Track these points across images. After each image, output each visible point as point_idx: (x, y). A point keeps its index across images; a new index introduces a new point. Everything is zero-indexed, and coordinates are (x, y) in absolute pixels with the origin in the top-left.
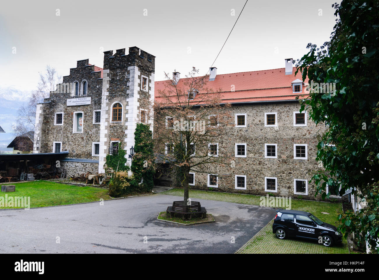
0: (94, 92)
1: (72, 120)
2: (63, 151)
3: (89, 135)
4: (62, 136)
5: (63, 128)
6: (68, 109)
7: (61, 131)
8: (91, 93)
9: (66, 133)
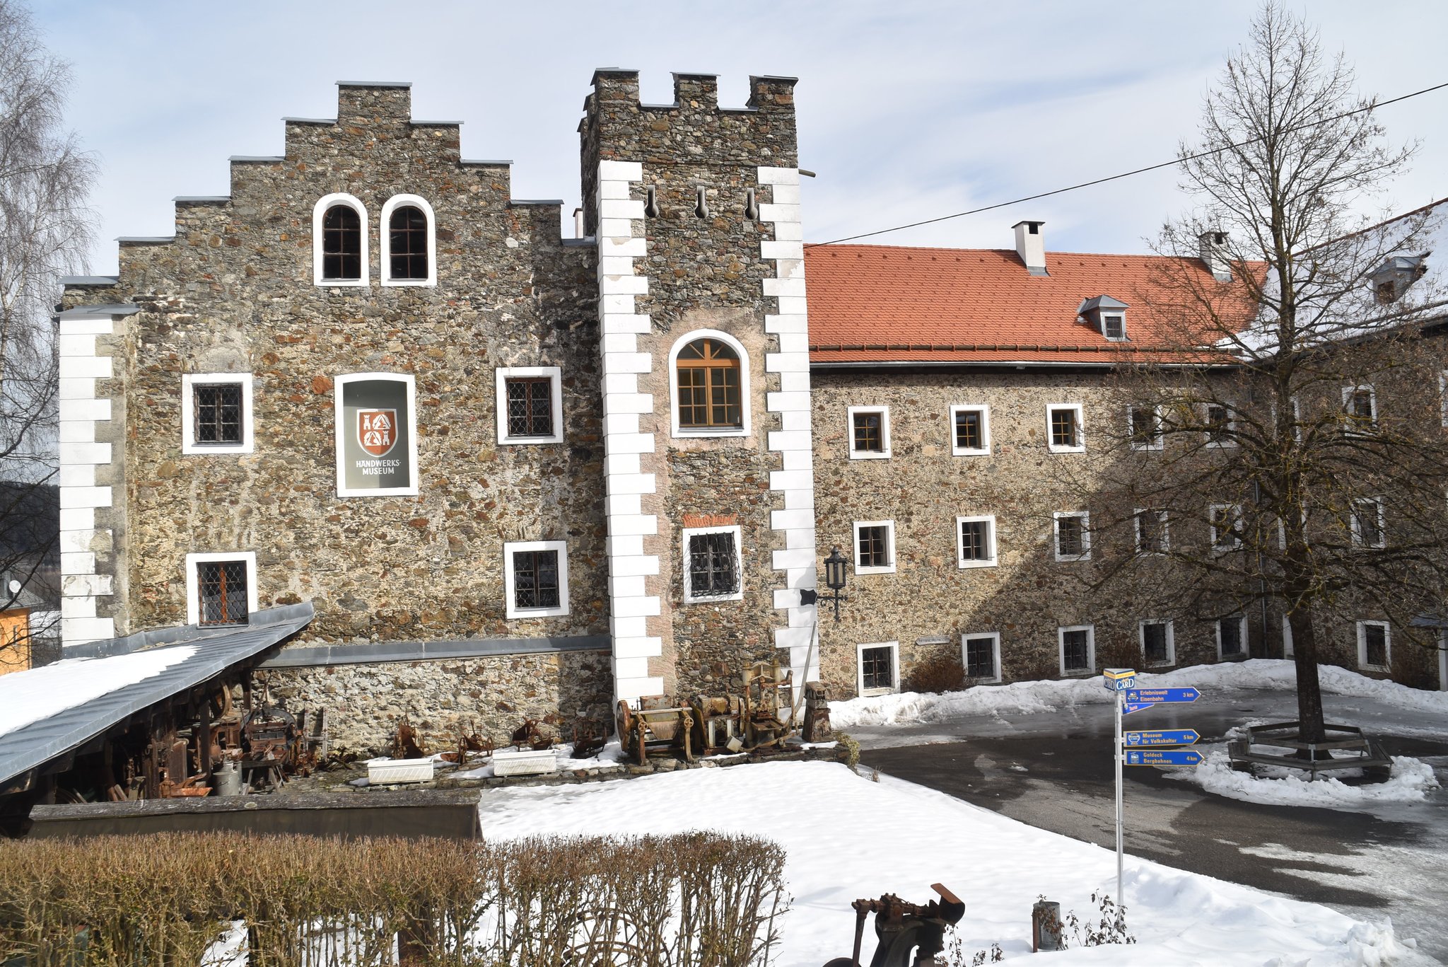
0: (488, 267)
1: (320, 417)
2: (269, 604)
3: (472, 505)
4: (255, 518)
5: (256, 467)
6: (286, 355)
7: (235, 485)
8: (464, 272)
9: (282, 500)
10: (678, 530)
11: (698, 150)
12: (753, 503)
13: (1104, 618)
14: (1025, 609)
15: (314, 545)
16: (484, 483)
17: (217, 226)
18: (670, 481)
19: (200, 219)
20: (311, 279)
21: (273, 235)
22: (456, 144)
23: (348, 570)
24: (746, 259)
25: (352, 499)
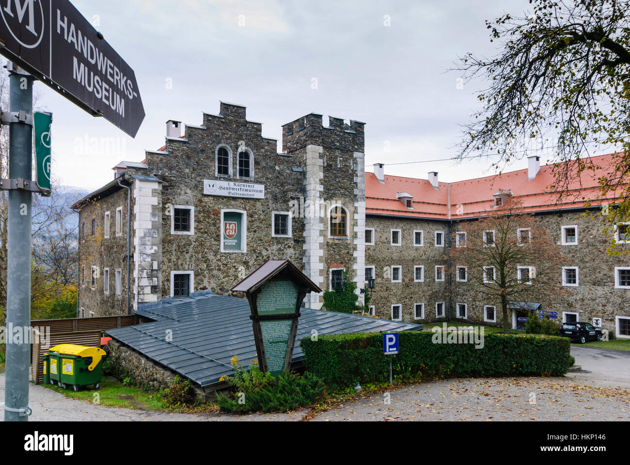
0: (270, 176)
1: (216, 224)
2: (197, 290)
3: (263, 257)
4: (194, 259)
5: (195, 240)
6: (205, 201)
7: (188, 246)
8: (263, 177)
9: (203, 253)
10: (329, 268)
11: (338, 144)
12: (349, 260)
13: (404, 302)
14: (382, 298)
15: (212, 269)
16: (267, 250)
17: (183, 150)
18: (327, 252)
19: (177, 147)
20: (214, 174)
21: (202, 157)
22: (260, 131)
23: (223, 278)
24: (349, 182)
25: (225, 253)
